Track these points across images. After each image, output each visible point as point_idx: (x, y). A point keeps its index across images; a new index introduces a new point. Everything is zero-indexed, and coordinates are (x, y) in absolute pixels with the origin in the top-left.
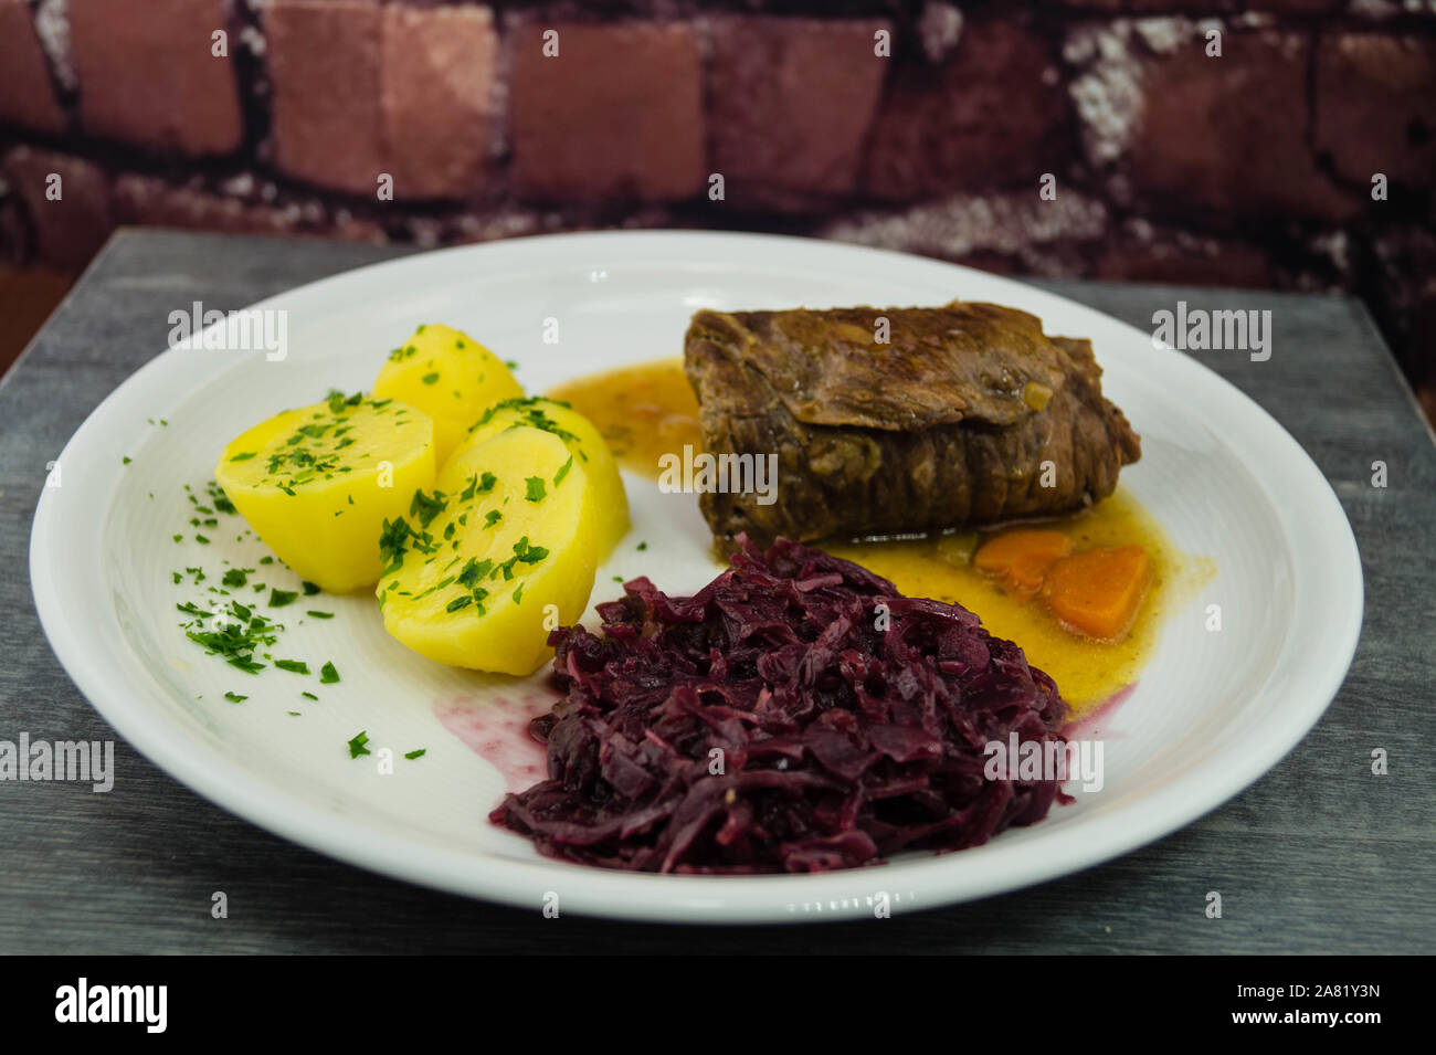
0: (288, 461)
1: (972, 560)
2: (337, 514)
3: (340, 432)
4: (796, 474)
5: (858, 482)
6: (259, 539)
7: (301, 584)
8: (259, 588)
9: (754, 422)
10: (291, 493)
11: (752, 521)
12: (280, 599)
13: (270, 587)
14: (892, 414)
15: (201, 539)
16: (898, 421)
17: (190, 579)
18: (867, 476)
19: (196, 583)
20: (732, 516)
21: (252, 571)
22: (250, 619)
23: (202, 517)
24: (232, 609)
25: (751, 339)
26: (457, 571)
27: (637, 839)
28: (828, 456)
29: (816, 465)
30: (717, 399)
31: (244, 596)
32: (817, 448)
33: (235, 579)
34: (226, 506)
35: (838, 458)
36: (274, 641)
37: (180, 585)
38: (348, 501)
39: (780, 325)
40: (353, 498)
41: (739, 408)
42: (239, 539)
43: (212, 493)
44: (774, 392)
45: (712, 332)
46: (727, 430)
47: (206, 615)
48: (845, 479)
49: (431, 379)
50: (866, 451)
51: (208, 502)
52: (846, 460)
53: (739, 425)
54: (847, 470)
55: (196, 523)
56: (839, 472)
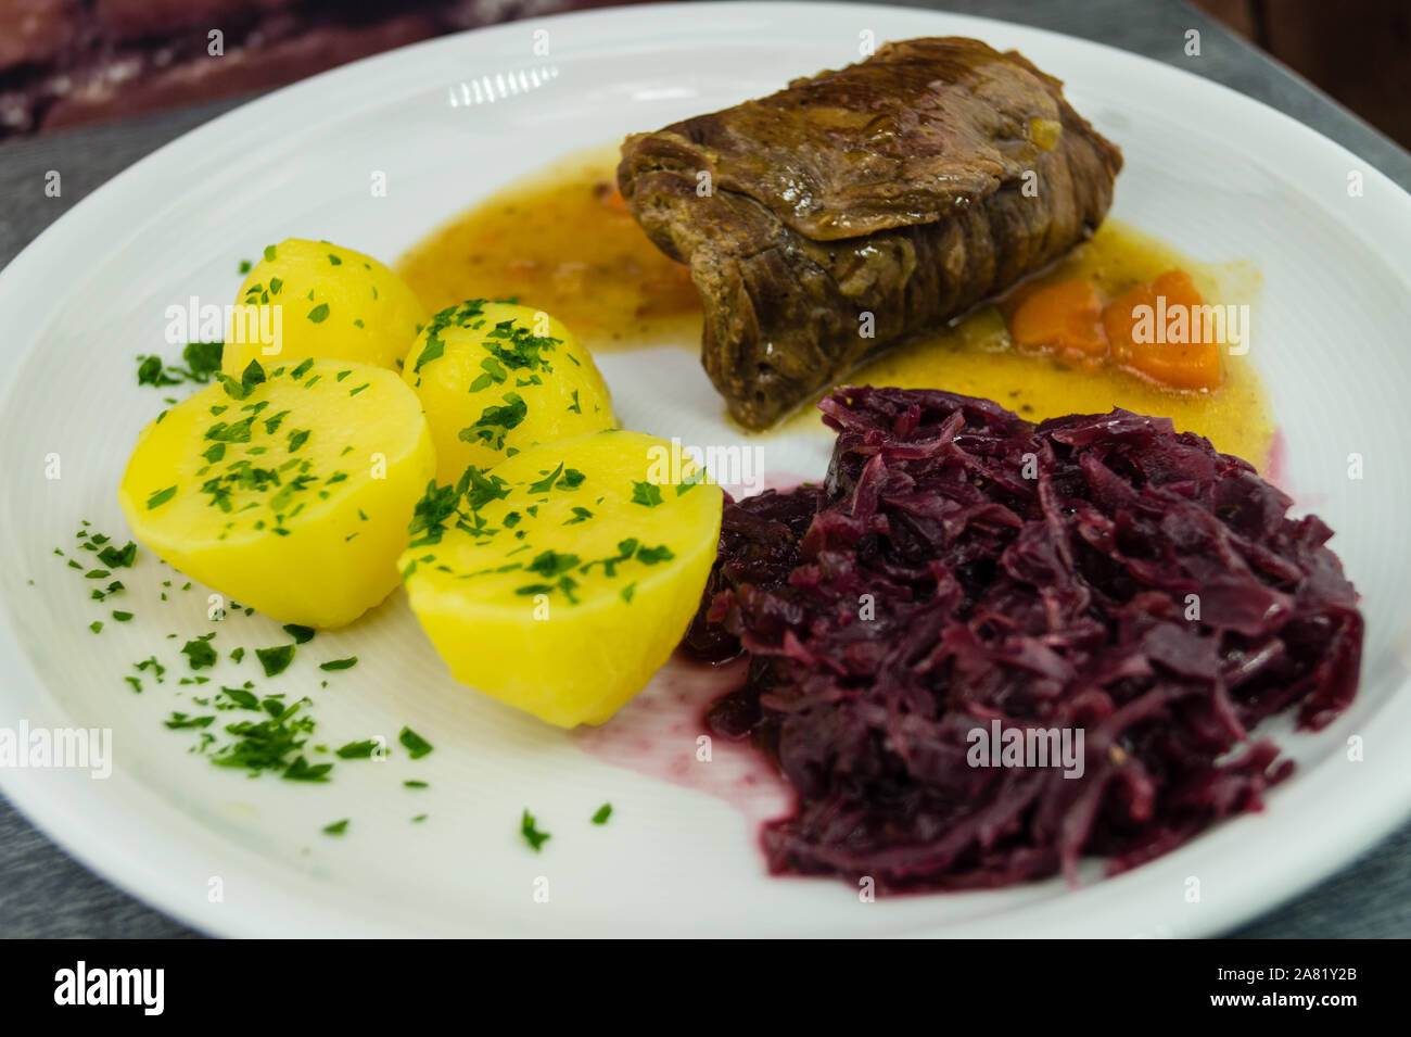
0: (235, 485)
1: (1014, 342)
2: (348, 539)
3: (273, 425)
4: (824, 305)
5: (895, 291)
6: (187, 587)
7: (281, 628)
8: (238, 655)
9: (762, 257)
10: (283, 532)
11: (783, 376)
12: (275, 662)
13: (250, 650)
14: (926, 204)
15: (122, 617)
16: (937, 209)
17: (147, 678)
18: (903, 283)
19: (161, 681)
20: (758, 376)
21: (212, 636)
22: (260, 704)
23: (102, 585)
24: (226, 699)
25: (711, 156)
26: (528, 558)
27: (1007, 842)
28: (858, 272)
29: (845, 288)
30: (711, 243)
31: (228, 675)
32: (843, 268)
33: (201, 655)
34: (120, 558)
35: (871, 270)
36: (312, 724)
37: (144, 691)
38: (359, 517)
39: (739, 130)
40: (365, 512)
41: (744, 246)
42: (164, 597)
43: (88, 547)
44: (771, 217)
45: (663, 161)
46: (738, 275)
47: (205, 722)
48: (881, 293)
49: (320, 314)
50: (898, 254)
51: (92, 562)
52: (879, 271)
53: (748, 267)
54: (882, 283)
55: (98, 595)
56: (874, 287)
